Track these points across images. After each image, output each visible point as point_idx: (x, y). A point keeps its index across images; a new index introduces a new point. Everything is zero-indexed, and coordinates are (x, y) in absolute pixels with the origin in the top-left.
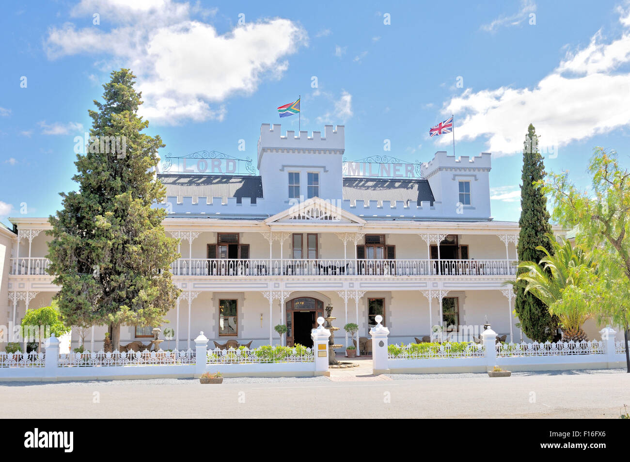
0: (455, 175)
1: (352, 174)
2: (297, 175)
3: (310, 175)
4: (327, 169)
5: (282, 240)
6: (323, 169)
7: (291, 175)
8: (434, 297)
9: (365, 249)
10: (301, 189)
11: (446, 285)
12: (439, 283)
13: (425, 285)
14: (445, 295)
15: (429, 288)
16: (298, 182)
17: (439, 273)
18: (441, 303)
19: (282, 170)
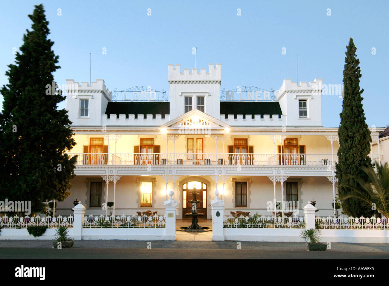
0: (297, 96)
2: (191, 99)
3: (199, 98)
4: (210, 94)
6: (207, 94)
7: (186, 99)
8: (277, 181)
9: (234, 148)
10: (193, 108)
11: (286, 172)
12: (281, 171)
13: (271, 172)
14: (286, 179)
15: (274, 174)
16: (191, 103)
17: (282, 163)
18: (282, 186)
19: (181, 96)
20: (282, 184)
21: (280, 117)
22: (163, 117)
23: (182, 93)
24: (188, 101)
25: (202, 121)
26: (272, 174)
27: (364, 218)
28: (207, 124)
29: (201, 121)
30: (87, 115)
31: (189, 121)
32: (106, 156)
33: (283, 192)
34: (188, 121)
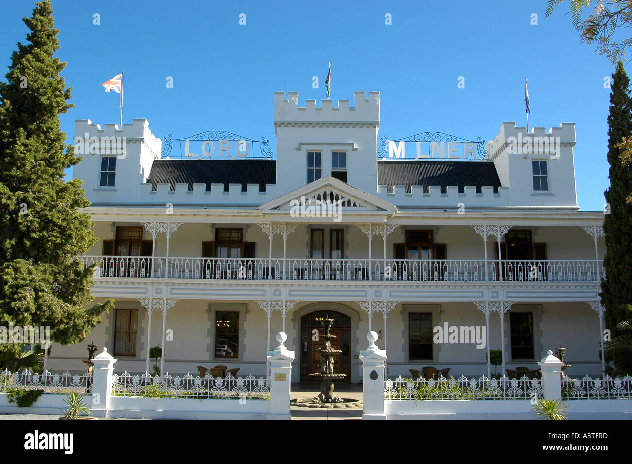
2: (319, 155)
3: (335, 155)
4: (356, 147)
6: (351, 147)
7: (310, 155)
8: (492, 311)
9: (406, 248)
10: (324, 173)
11: (509, 295)
12: (501, 291)
13: (480, 294)
14: (509, 308)
15: (486, 298)
16: (319, 163)
17: (501, 277)
18: (502, 319)
19: (299, 149)
20: (502, 316)
21: (496, 191)
22: (262, 189)
23: (301, 144)
24: (314, 159)
25: (342, 198)
26: (482, 297)
28: (352, 205)
29: (340, 198)
30: (112, 184)
31: (316, 198)
32: (149, 262)
33: (505, 331)
34: (314, 198)
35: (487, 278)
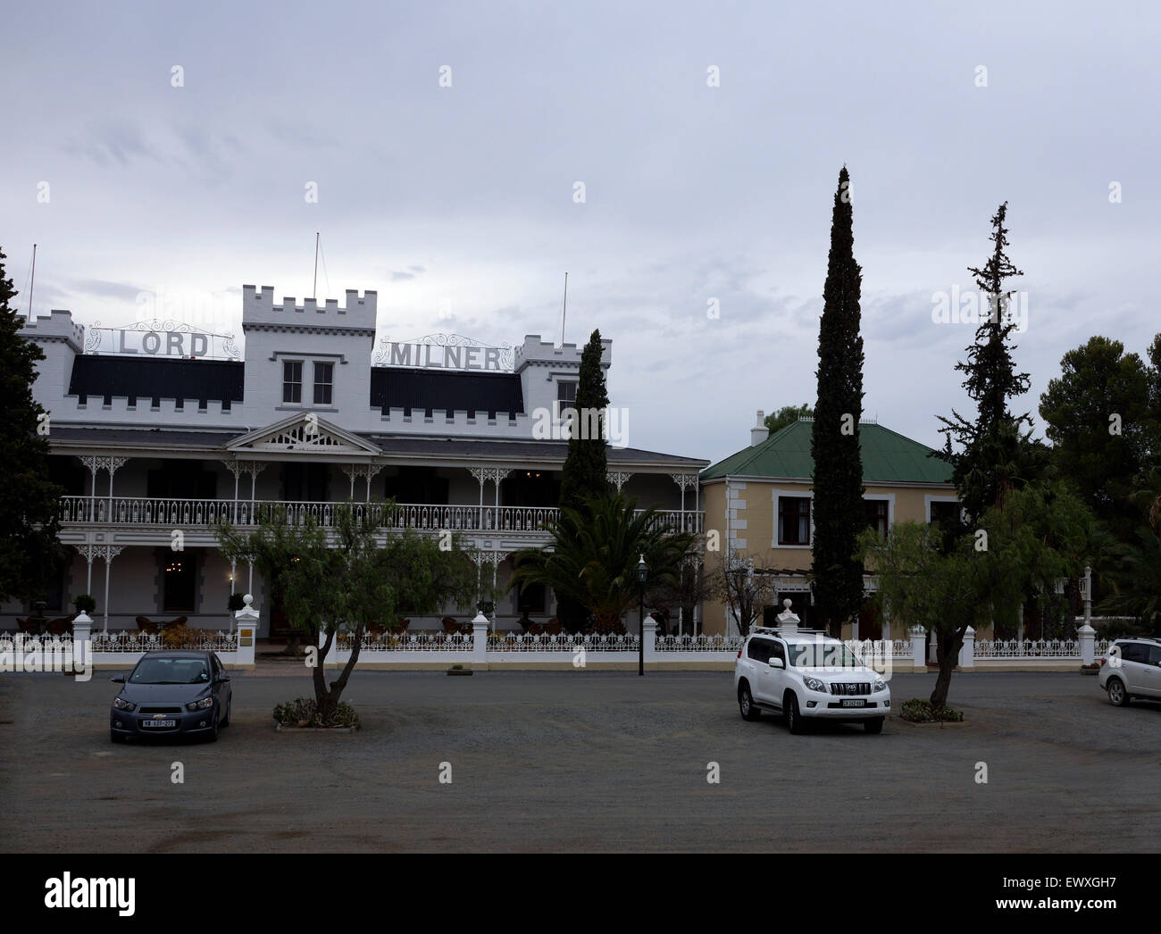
1: (397, 362)
2: (298, 367)
3: (317, 365)
4: (346, 360)
5: (254, 472)
6: (339, 359)
7: (288, 366)
8: (485, 562)
11: (504, 545)
12: (495, 541)
13: (472, 544)
14: (504, 558)
16: (298, 376)
17: (496, 526)
18: (495, 570)
19: (273, 360)
20: (495, 566)
21: (512, 418)
22: (226, 406)
23: (277, 353)
24: (292, 370)
25: (322, 434)
26: (474, 547)
27: (565, 636)
31: (291, 433)
32: (88, 502)
35: (481, 526)
